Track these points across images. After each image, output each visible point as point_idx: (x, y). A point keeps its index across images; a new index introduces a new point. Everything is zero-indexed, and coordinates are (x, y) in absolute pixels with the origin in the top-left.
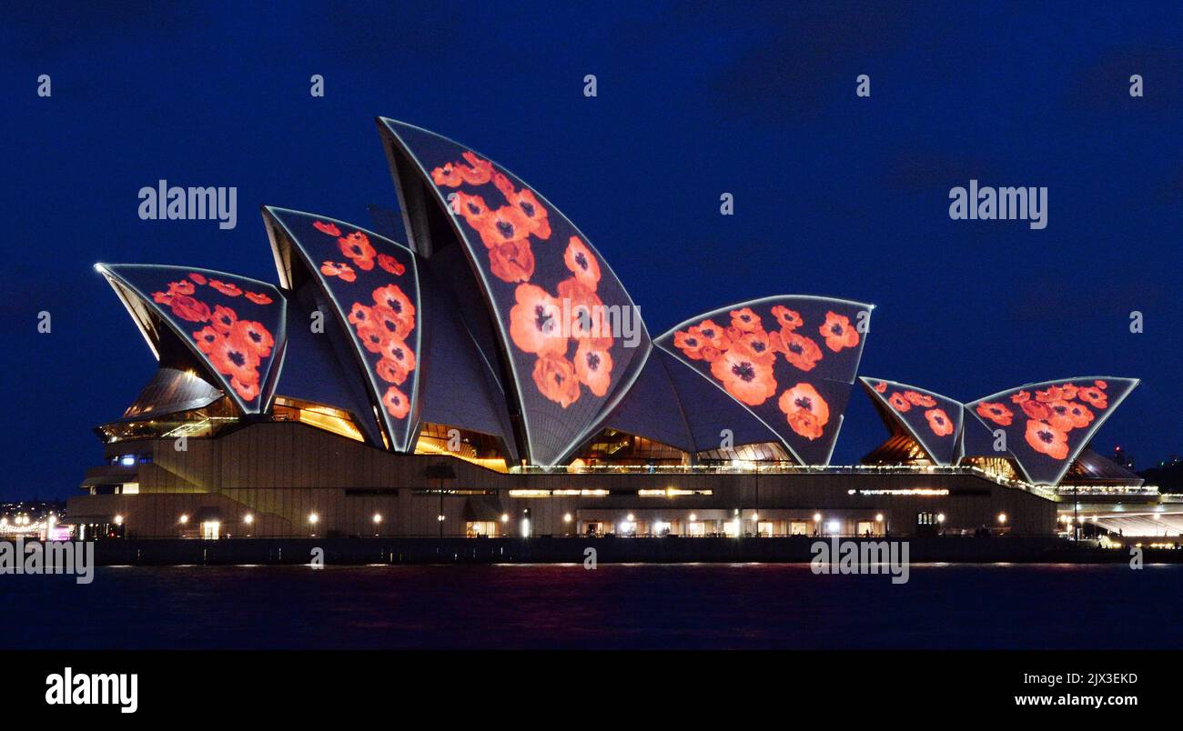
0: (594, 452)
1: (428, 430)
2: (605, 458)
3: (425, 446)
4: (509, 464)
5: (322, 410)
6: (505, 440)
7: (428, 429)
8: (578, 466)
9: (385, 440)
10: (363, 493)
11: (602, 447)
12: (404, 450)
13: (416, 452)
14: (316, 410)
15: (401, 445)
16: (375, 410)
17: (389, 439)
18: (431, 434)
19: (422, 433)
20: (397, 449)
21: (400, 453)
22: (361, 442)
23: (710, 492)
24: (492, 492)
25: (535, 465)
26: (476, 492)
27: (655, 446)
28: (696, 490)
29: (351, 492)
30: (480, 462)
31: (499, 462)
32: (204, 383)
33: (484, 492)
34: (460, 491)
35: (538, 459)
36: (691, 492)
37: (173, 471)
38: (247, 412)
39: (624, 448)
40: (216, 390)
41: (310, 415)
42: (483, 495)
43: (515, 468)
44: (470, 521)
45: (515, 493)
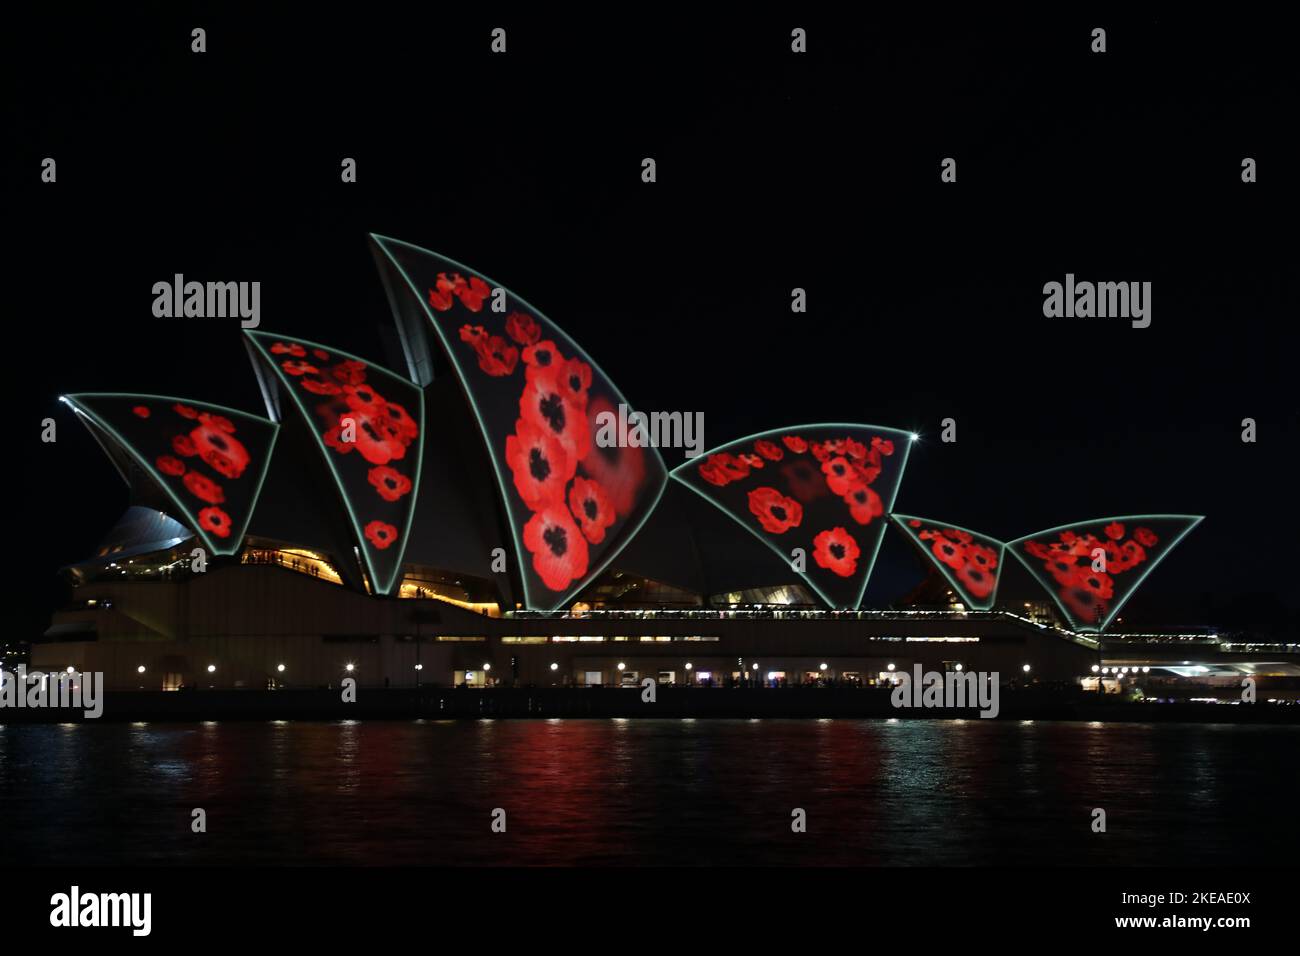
0: (600, 595)
1: (414, 573)
2: (611, 602)
3: (408, 589)
4: (503, 608)
5: (304, 552)
6: (499, 583)
7: (413, 571)
8: (581, 610)
9: (366, 583)
10: (342, 641)
11: (606, 589)
12: (387, 592)
13: (404, 595)
14: (289, 551)
15: (383, 584)
16: (357, 550)
17: (373, 582)
18: (418, 577)
19: (407, 576)
20: (378, 591)
21: (380, 596)
22: (338, 585)
23: (717, 639)
24: (483, 639)
25: (530, 609)
26: (465, 639)
27: (664, 589)
28: (702, 636)
29: (329, 639)
30: (470, 606)
31: (493, 607)
32: (173, 523)
33: (474, 639)
34: (447, 638)
35: (534, 603)
36: (697, 639)
37: (135, 617)
38: (216, 553)
39: (632, 591)
40: (186, 530)
41: (289, 556)
42: (473, 642)
43: (508, 613)
44: (459, 670)
45: (508, 640)
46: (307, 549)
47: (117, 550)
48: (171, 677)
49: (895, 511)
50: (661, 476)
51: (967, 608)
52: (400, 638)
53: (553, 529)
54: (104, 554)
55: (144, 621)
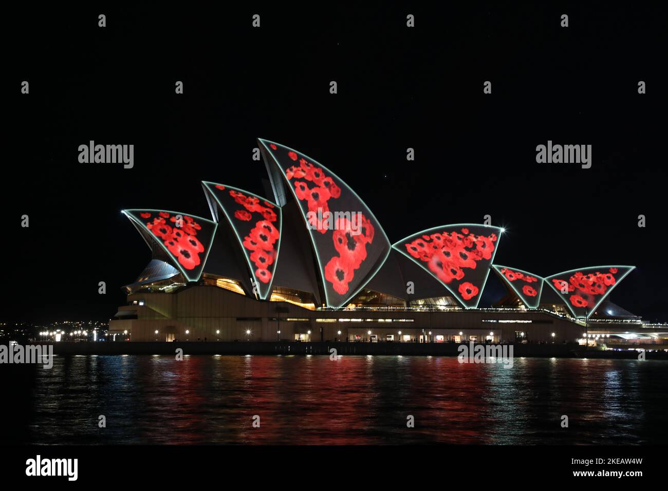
0: (360, 300)
1: (277, 290)
2: (365, 304)
3: (275, 297)
4: (316, 306)
5: (228, 280)
6: (315, 295)
8: (351, 307)
9: (256, 294)
10: (245, 320)
11: (363, 298)
12: (265, 298)
13: (271, 300)
14: (224, 280)
15: (263, 295)
16: (251, 280)
17: (258, 293)
18: (278, 292)
19: (274, 291)
20: (261, 298)
21: (262, 300)
22: (243, 295)
23: (413, 321)
24: (307, 320)
25: (329, 306)
26: (299, 320)
27: (389, 298)
28: (407, 319)
29: (239, 319)
30: (302, 305)
31: (312, 305)
32: (171, 267)
33: (304, 320)
34: (292, 319)
35: (331, 304)
36: (404, 320)
37: (154, 309)
38: (190, 280)
39: (375, 299)
40: (176, 270)
41: (221, 283)
43: (319, 308)
44: (297, 333)
45: (319, 320)
46: (230, 279)
47: (146, 279)
48: (170, 335)
49: (494, 263)
50: (387, 247)
51: (526, 307)
52: (271, 319)
53: (339, 271)
54: (141, 280)
55: (158, 311)
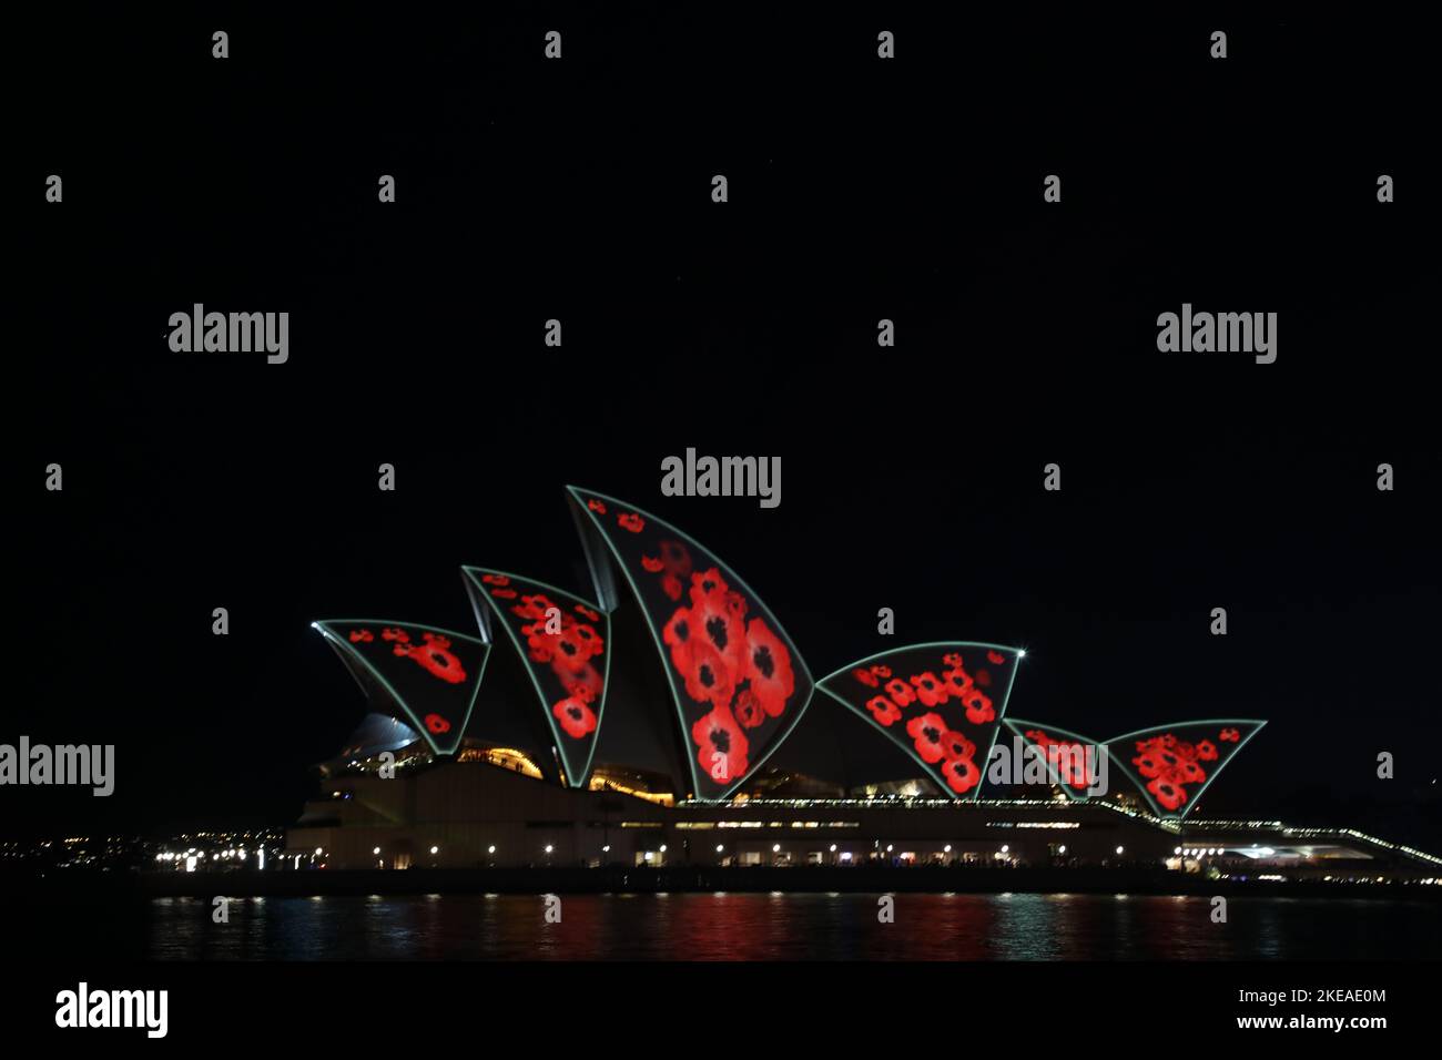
0: (758, 787)
2: (768, 794)
3: (597, 782)
4: (677, 799)
5: (510, 751)
6: (673, 778)
7: (601, 767)
8: (742, 800)
9: (562, 777)
10: (542, 826)
11: (763, 782)
12: (580, 785)
13: (593, 788)
14: (502, 750)
15: (576, 779)
16: (554, 750)
17: (567, 777)
18: (605, 772)
19: (598, 771)
20: (572, 784)
21: (574, 788)
22: (539, 779)
23: (856, 825)
24: (659, 825)
25: (699, 800)
26: (645, 825)
27: (812, 783)
28: (845, 821)
29: (533, 825)
30: (649, 796)
31: (668, 797)
32: (404, 728)
33: (652, 825)
34: (630, 824)
35: (703, 794)
36: (840, 824)
37: (372, 807)
38: (439, 752)
39: (784, 784)
40: (413, 734)
41: (498, 754)
42: (650, 828)
43: (682, 802)
44: (640, 850)
45: (681, 825)
46: (514, 749)
47: (357, 751)
48: (401, 858)
49: (1006, 715)
50: (807, 687)
51: (1068, 798)
52: (591, 824)
53: (718, 731)
54: (347, 753)
55: (379, 810)
